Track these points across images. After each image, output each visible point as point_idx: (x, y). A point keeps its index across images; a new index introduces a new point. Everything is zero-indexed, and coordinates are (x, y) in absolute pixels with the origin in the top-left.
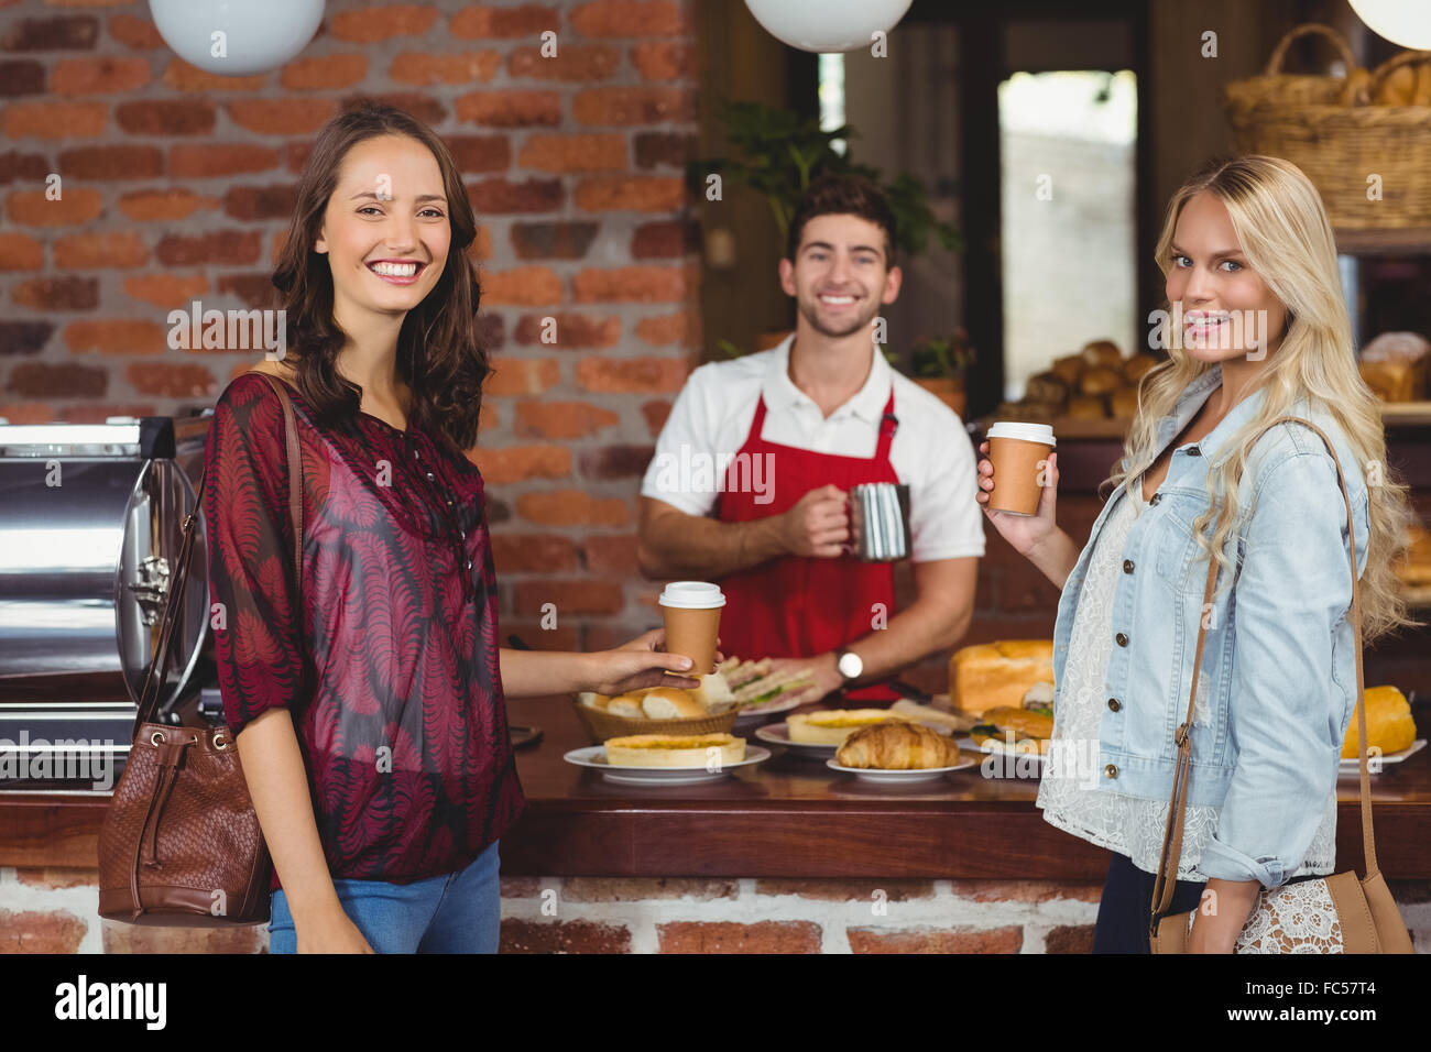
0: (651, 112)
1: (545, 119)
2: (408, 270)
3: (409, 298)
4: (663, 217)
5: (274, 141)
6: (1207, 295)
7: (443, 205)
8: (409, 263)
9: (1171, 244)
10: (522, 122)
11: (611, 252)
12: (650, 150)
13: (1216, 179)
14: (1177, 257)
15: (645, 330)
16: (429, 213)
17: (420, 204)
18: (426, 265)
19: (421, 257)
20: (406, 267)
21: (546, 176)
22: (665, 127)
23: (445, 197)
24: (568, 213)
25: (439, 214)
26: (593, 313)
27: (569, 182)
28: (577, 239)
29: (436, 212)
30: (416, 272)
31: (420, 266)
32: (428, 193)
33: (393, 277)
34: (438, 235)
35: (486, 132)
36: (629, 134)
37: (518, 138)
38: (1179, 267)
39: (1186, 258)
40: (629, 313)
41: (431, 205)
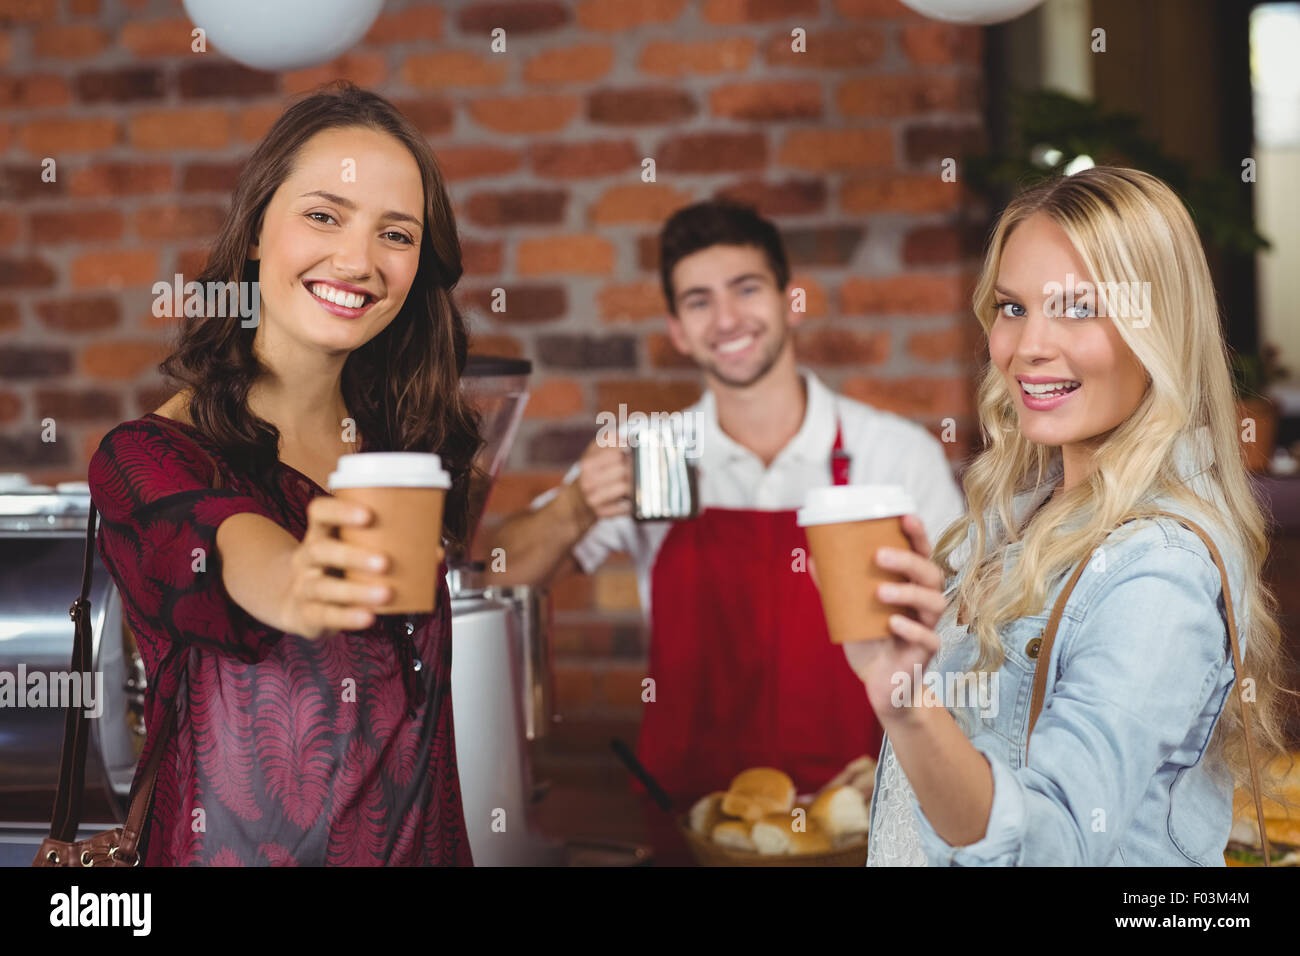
0: (921, 101)
1: (804, 112)
2: (353, 301)
3: (348, 335)
4: (935, 219)
5: (515, 142)
6: (1047, 353)
7: (415, 230)
8: (357, 293)
9: (996, 287)
10: (778, 114)
11: (880, 260)
12: (923, 145)
13: (1051, 198)
14: (1003, 304)
15: (918, 345)
16: (396, 236)
17: (387, 222)
18: (378, 299)
19: (372, 287)
20: (352, 296)
21: (805, 174)
22: (938, 118)
23: (420, 219)
24: (832, 215)
25: (408, 240)
26: (860, 327)
27: (833, 181)
28: (842, 245)
29: (404, 236)
30: (363, 306)
31: (369, 299)
32: (399, 209)
33: (333, 304)
34: (402, 264)
35: (741, 128)
36: (897, 127)
37: (776, 133)
38: (1005, 317)
39: (1015, 305)
40: (898, 328)
41: (399, 227)
